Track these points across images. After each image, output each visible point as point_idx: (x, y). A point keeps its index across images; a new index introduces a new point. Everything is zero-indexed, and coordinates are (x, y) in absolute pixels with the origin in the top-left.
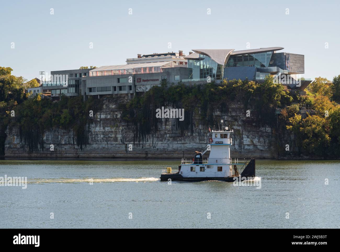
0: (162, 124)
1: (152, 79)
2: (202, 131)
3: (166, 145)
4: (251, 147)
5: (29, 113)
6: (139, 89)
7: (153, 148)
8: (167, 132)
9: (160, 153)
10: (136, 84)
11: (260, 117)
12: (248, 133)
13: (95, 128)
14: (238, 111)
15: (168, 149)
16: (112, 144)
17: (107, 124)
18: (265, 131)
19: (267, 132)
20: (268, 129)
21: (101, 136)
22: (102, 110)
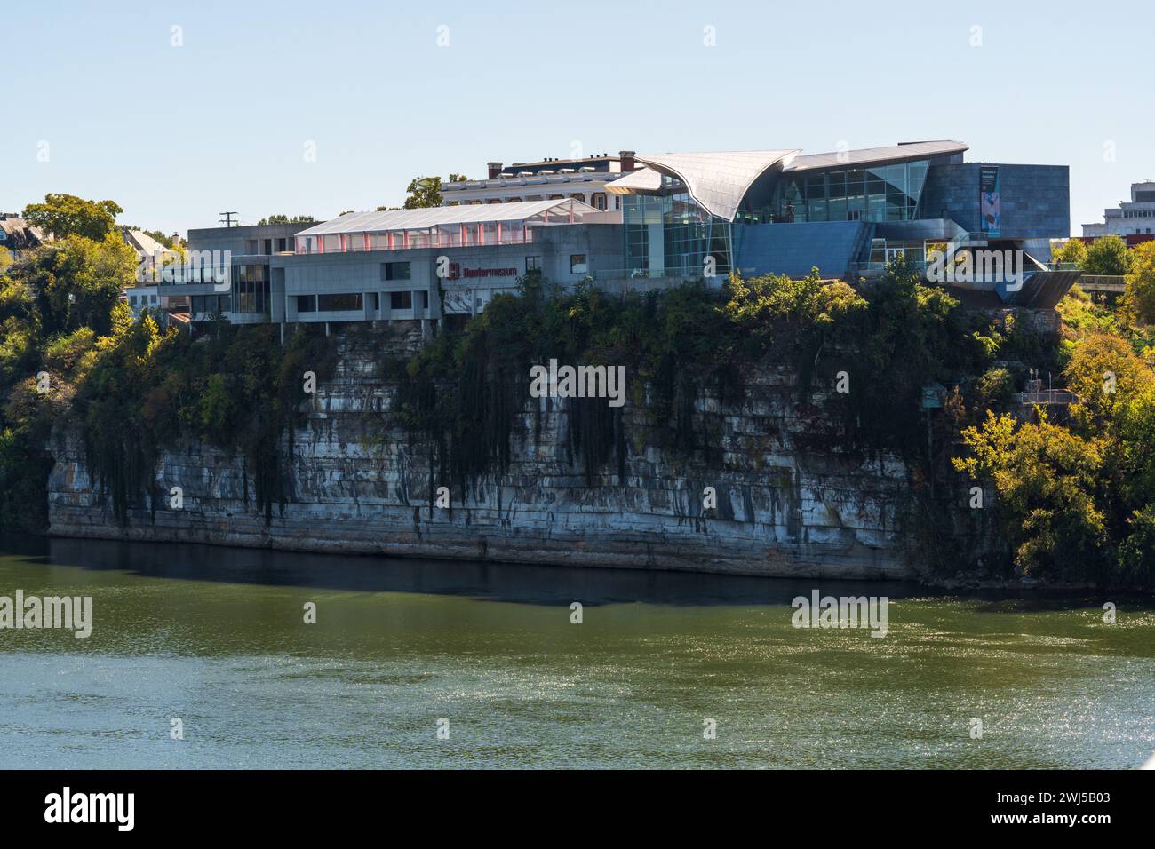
0: (524, 439)
1: (496, 268)
2: (657, 471)
3: (544, 516)
4: (833, 536)
5: (114, 383)
6: (453, 304)
7: (503, 523)
8: (544, 469)
9: (525, 545)
10: (444, 288)
11: (861, 420)
12: (820, 483)
13: (312, 445)
14: (777, 397)
15: (550, 533)
16: (372, 506)
17: (352, 430)
18: (883, 474)
19: (890, 479)
20: (895, 468)
21: (334, 473)
22: (334, 382)
